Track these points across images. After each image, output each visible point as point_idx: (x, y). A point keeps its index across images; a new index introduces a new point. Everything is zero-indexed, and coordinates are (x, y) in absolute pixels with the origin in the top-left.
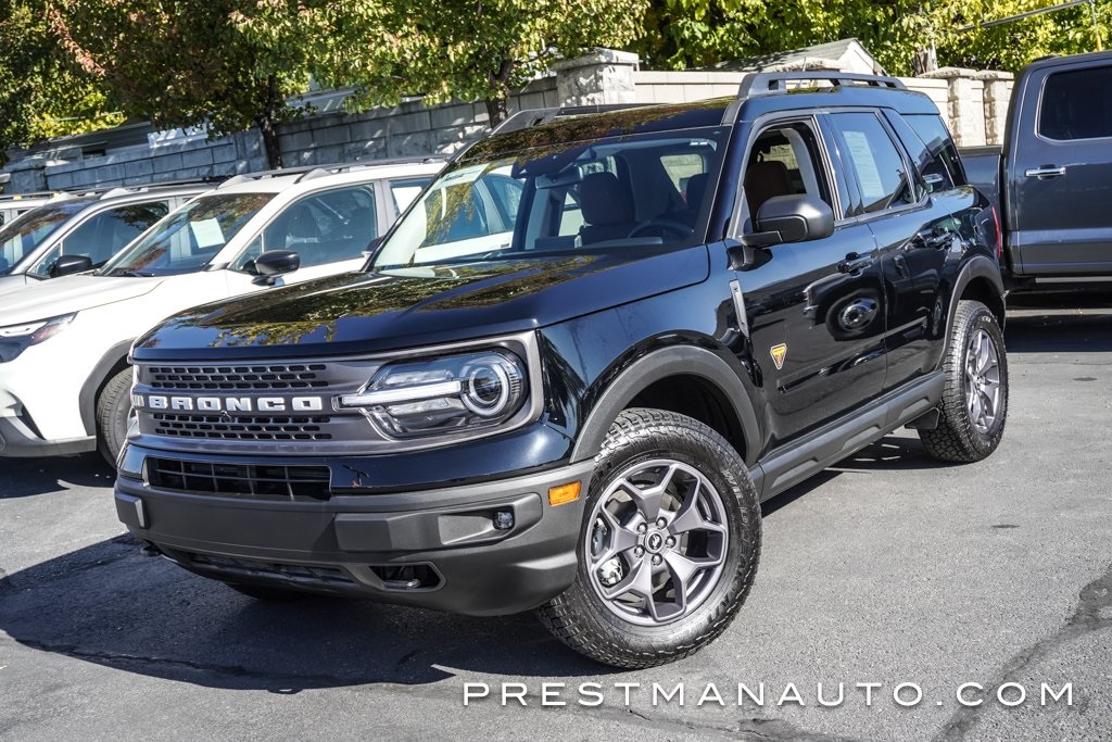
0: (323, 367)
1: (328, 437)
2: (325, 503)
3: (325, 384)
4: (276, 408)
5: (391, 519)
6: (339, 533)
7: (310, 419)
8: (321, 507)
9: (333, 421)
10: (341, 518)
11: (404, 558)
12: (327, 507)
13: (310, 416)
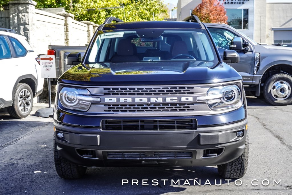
0: (193, 88)
1: (193, 110)
2: (195, 130)
3: (193, 93)
4: (174, 101)
5: (219, 134)
6: (201, 139)
7: (186, 104)
8: (194, 131)
9: (195, 105)
10: (202, 134)
11: (219, 146)
12: (196, 131)
13: (186, 103)
